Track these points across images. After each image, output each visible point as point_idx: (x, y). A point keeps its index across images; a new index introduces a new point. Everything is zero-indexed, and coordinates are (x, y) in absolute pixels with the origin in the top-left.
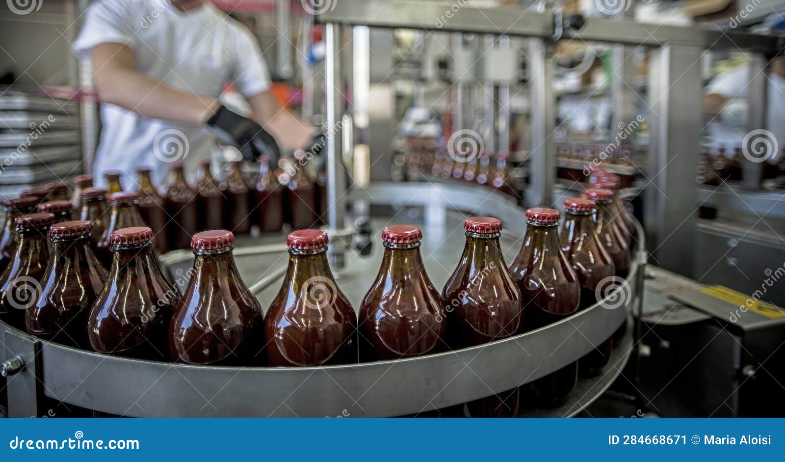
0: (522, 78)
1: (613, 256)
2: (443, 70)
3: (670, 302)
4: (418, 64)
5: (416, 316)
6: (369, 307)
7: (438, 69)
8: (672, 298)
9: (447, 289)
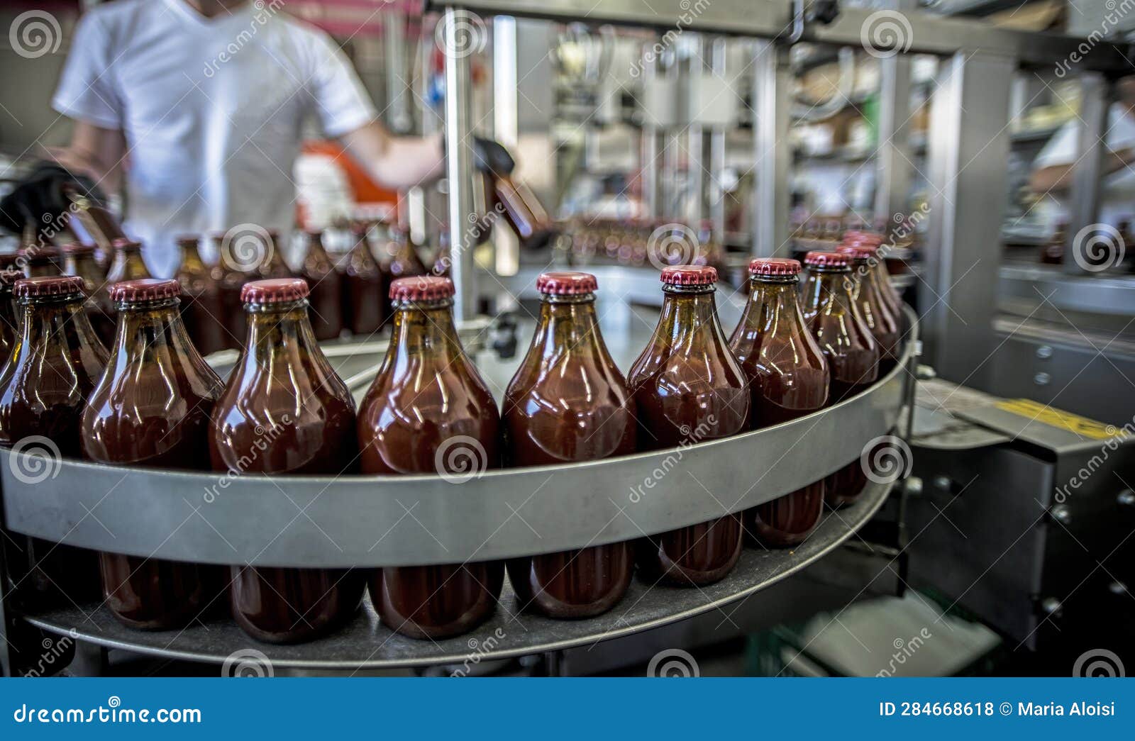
0: (744, 120)
1: (877, 337)
2: (628, 110)
3: (954, 422)
4: (592, 99)
5: (588, 407)
6: (517, 396)
7: (620, 108)
8: (956, 416)
9: (634, 376)
